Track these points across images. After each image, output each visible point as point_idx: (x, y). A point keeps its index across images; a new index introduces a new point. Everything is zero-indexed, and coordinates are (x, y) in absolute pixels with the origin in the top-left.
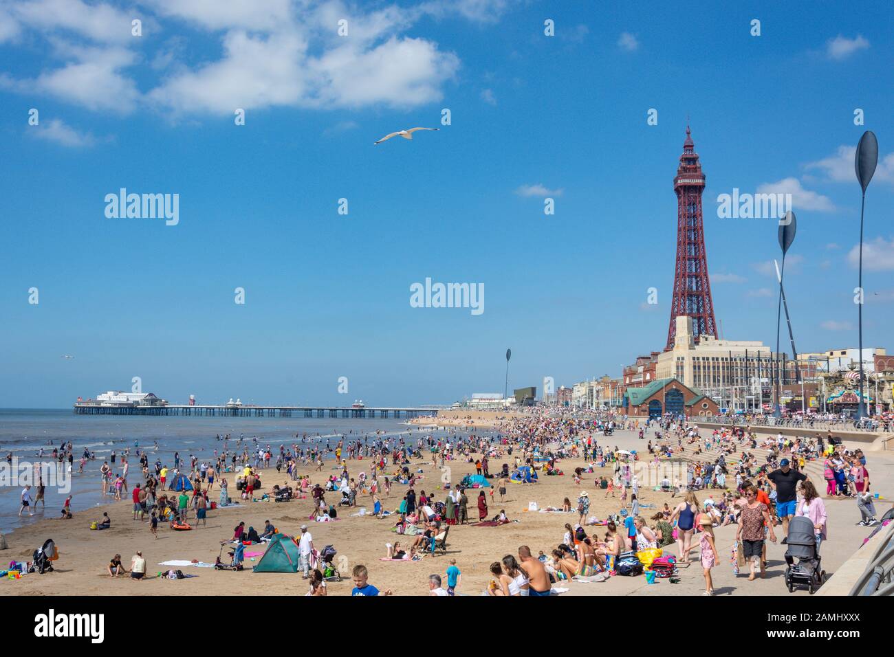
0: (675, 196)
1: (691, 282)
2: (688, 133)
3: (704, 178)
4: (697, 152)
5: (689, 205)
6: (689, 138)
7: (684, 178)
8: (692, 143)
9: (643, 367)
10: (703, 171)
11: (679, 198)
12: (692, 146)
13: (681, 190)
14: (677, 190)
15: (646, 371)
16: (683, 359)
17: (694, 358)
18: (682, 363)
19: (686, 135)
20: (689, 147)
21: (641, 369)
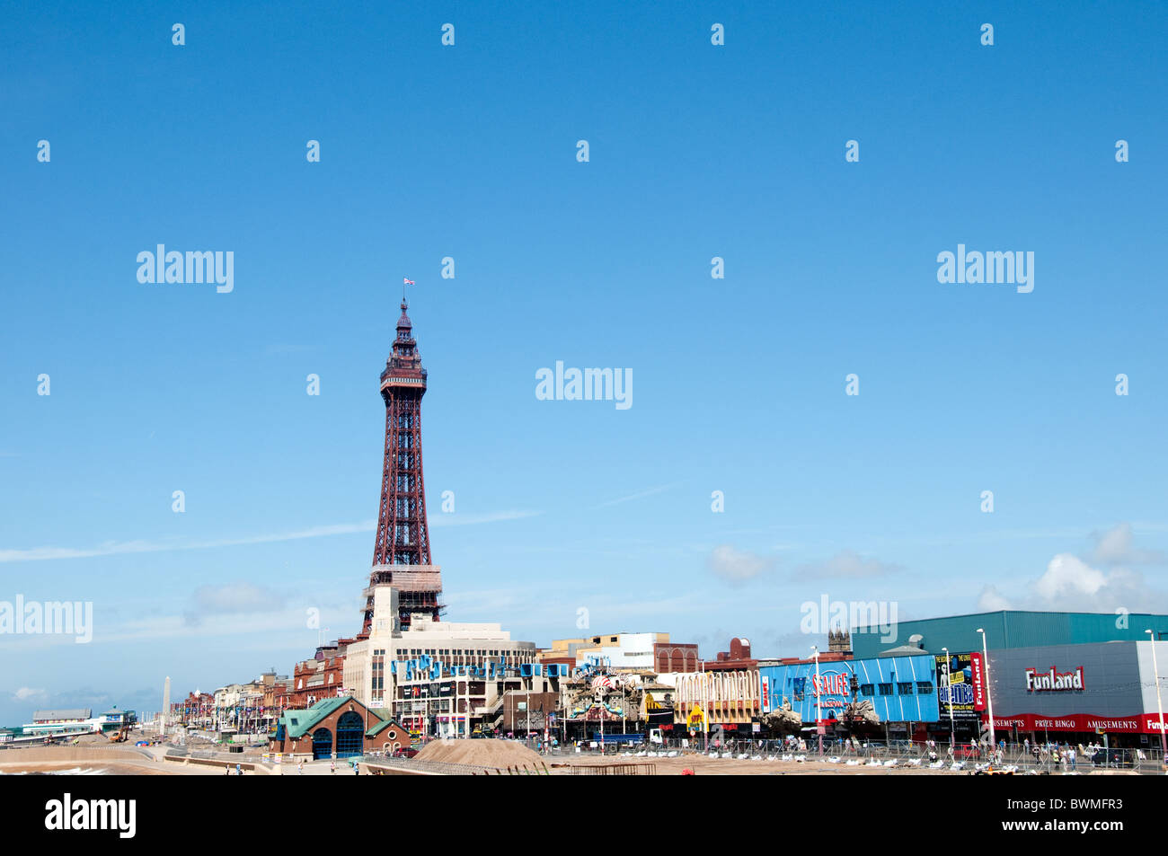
0: (382, 401)
1: (402, 532)
2: (404, 309)
3: (424, 377)
4: (416, 336)
5: (403, 415)
6: (404, 317)
7: (396, 375)
8: (409, 324)
9: (324, 663)
10: (424, 365)
11: (388, 405)
12: (409, 329)
13: (391, 394)
14: (384, 392)
15: (328, 670)
16: (383, 652)
17: (399, 652)
18: (382, 658)
19: (401, 312)
20: (404, 329)
21: (321, 666)
